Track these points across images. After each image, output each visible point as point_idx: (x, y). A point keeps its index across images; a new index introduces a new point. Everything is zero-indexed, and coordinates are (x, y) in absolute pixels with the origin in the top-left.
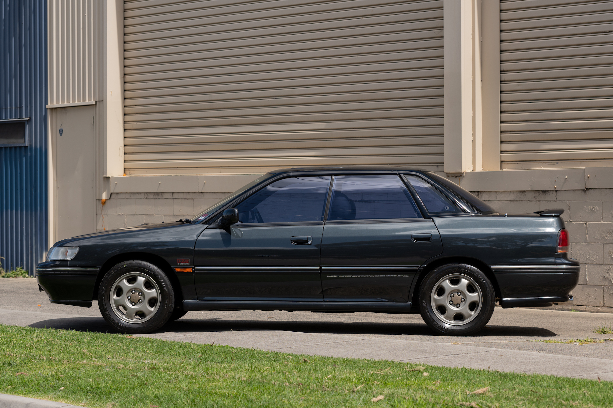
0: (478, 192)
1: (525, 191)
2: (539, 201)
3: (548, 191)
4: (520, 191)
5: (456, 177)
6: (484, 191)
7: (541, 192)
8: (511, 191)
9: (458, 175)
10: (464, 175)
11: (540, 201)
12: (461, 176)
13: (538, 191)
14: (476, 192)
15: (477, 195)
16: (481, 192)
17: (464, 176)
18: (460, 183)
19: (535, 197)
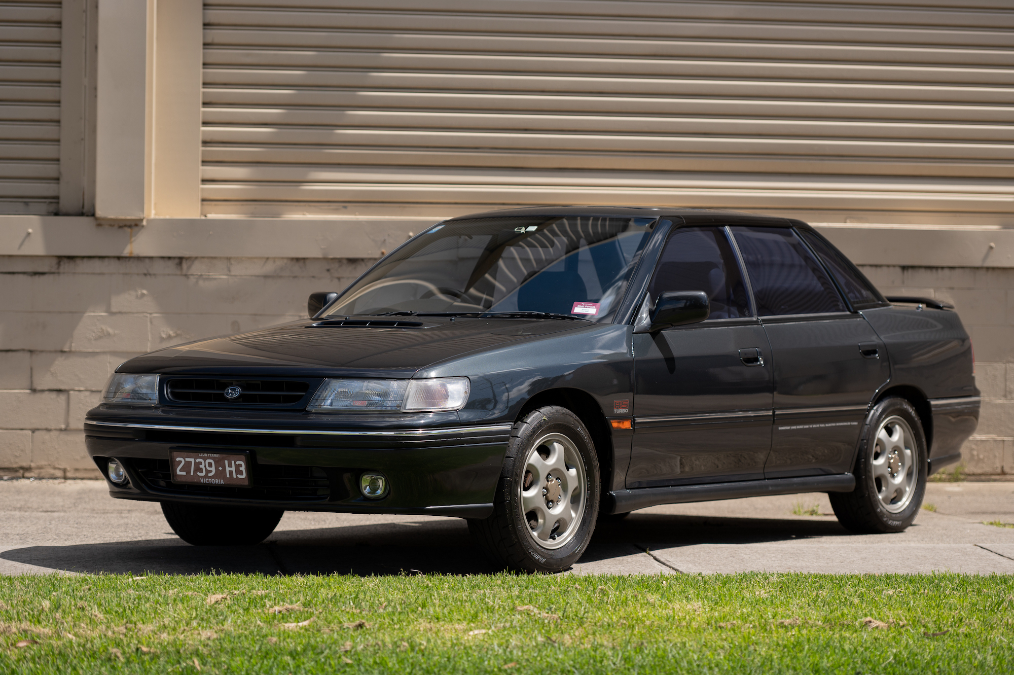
0: (181, 259)
1: (304, 259)
2: (339, 279)
3: (362, 260)
4: (292, 259)
5: (120, 227)
6: (196, 258)
7: (345, 262)
8: (268, 258)
9: (128, 223)
10: (144, 223)
11: (343, 278)
12: (136, 225)
13: (340, 260)
14: (174, 258)
15: (177, 264)
16: (187, 259)
17: (143, 226)
18: (133, 239)
19: (328, 270)
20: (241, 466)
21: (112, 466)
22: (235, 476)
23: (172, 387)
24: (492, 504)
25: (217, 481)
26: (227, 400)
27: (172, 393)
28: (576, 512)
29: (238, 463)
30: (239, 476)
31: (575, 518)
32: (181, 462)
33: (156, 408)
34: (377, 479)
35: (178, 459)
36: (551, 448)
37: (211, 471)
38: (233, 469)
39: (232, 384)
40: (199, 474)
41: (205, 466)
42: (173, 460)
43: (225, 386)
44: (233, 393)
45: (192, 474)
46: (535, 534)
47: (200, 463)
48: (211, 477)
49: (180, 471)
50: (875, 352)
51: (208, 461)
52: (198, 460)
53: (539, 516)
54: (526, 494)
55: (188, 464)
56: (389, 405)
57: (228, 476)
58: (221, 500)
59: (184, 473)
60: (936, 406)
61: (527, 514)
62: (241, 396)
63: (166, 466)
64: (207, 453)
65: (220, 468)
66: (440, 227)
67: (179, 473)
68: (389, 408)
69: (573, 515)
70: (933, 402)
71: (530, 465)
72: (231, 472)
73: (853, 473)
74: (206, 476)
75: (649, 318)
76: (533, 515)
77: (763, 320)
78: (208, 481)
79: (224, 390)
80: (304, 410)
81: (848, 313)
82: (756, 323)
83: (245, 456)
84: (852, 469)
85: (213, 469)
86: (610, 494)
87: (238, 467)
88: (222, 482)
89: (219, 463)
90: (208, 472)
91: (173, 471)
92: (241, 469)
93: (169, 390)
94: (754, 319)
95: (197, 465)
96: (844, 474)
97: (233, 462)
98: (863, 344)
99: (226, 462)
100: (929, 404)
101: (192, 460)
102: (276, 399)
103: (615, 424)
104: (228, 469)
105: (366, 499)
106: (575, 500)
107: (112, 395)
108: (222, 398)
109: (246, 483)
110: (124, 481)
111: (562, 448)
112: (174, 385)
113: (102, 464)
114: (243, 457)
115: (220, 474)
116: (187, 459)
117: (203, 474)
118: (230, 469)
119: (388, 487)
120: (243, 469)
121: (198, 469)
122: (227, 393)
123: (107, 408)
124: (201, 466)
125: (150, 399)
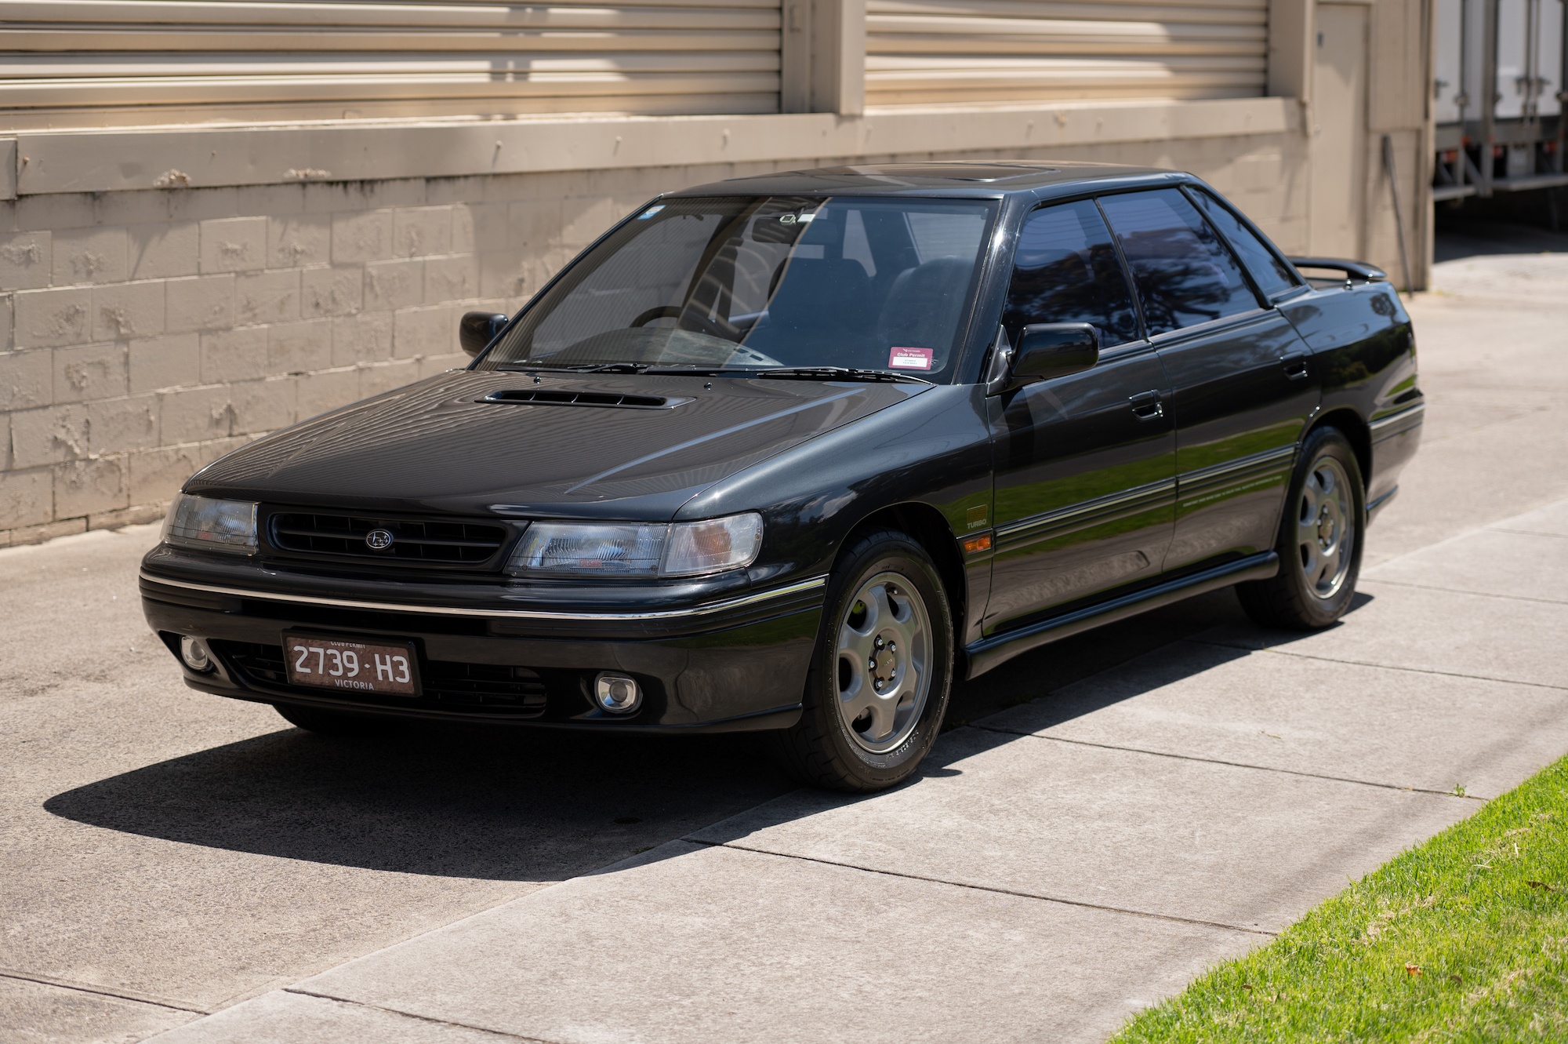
44: (379, 541)
122: (370, 541)
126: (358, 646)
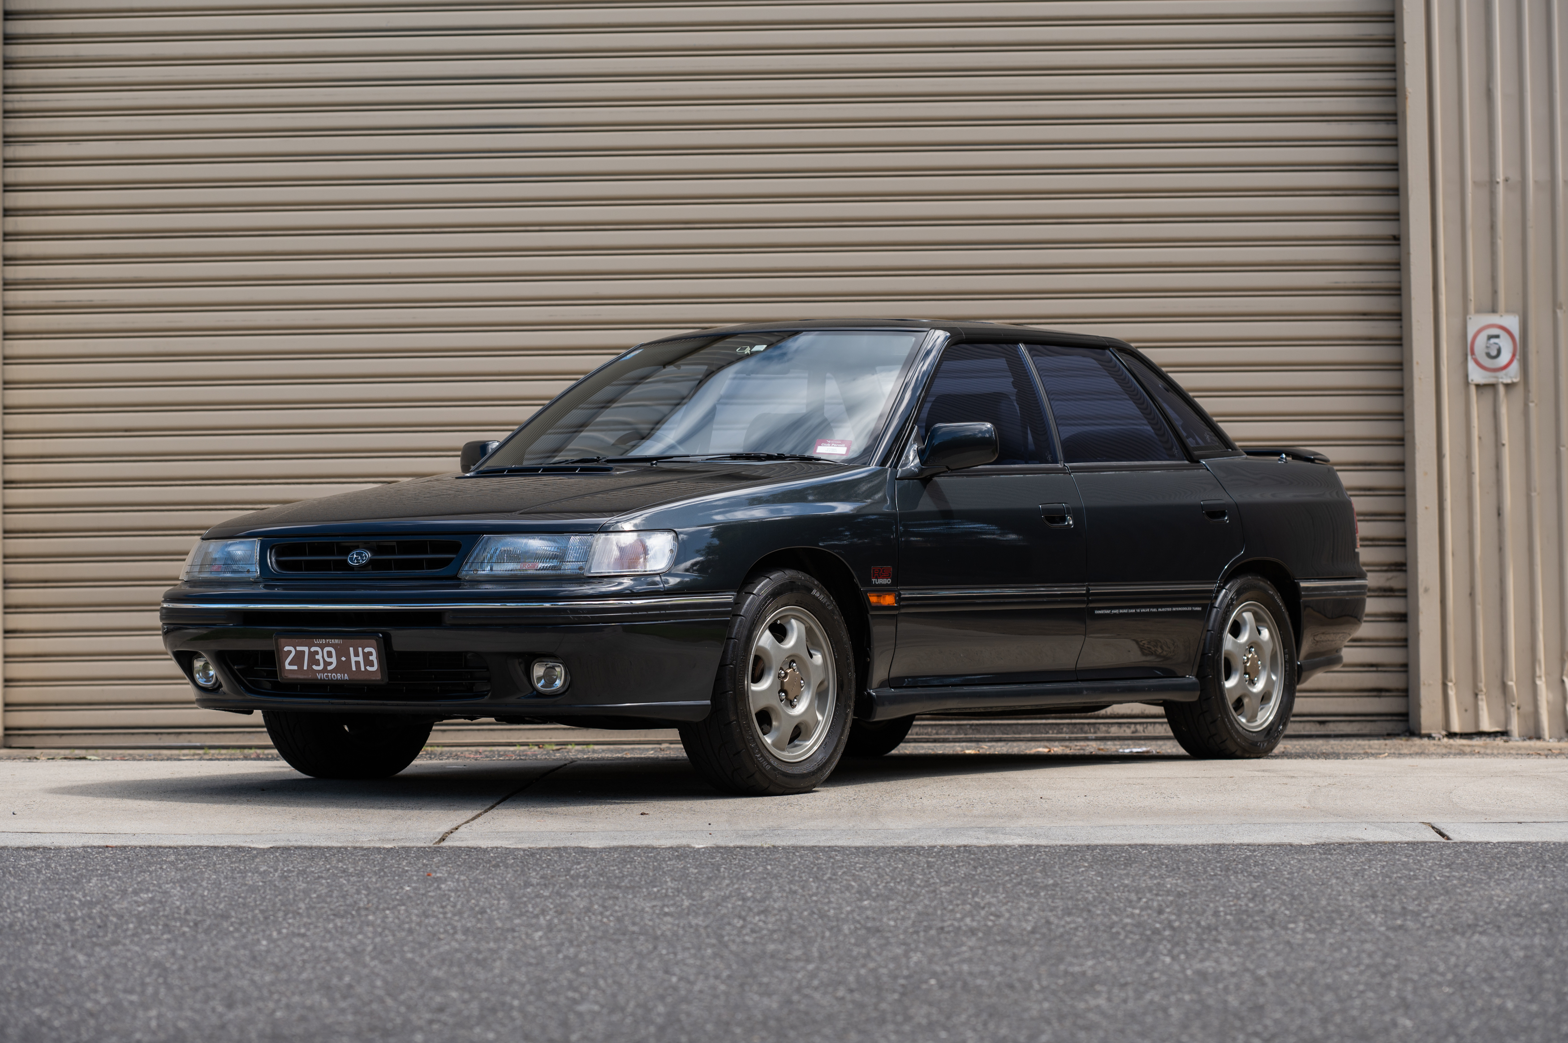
20: (370, 654)
21: (198, 664)
22: (363, 669)
23: (278, 554)
24: (708, 702)
25: (339, 676)
26: (352, 568)
27: (277, 562)
28: (823, 715)
29: (367, 650)
30: (368, 668)
31: (823, 721)
32: (290, 652)
33: (255, 582)
34: (553, 668)
35: (286, 649)
36: (788, 627)
37: (331, 663)
38: (361, 659)
39: (357, 547)
40: (315, 667)
41: (323, 657)
42: (279, 649)
43: (347, 551)
44: (359, 558)
45: (305, 668)
46: (768, 740)
47: (317, 653)
48: (331, 671)
49: (290, 664)
50: (1224, 514)
51: (326, 649)
52: (313, 649)
53: (773, 717)
54: (755, 687)
55: (300, 655)
56: (569, 567)
57: (354, 669)
58: (345, 704)
59: (295, 668)
60: (1307, 589)
61: (756, 714)
62: (371, 562)
63: (272, 659)
64: (325, 639)
65: (343, 659)
66: (637, 352)
67: (288, 667)
68: (568, 572)
69: (820, 717)
70: (1303, 584)
71: (760, 649)
72: (357, 663)
73: (1197, 677)
74: (325, 670)
75: (917, 460)
76: (765, 718)
77: (1072, 468)
78: (327, 676)
79: (347, 554)
80: (455, 578)
81: (1187, 462)
82: (1062, 471)
83: (376, 640)
84: (1195, 670)
85: (334, 660)
86: (869, 694)
87: (367, 655)
88: (346, 677)
89: (342, 652)
90: (327, 664)
91: (280, 666)
92: (371, 658)
93: (273, 559)
94: (1060, 466)
95: (312, 655)
96: (1184, 677)
97: (360, 649)
98: (1206, 502)
99: (351, 649)
100: (1297, 585)
101: (306, 649)
102: (417, 564)
103: (873, 599)
104: (353, 659)
105: (540, 695)
106: (821, 695)
107: (197, 569)
108: (344, 566)
109: (379, 677)
110: (214, 684)
111: (803, 627)
112: (281, 551)
113: (185, 660)
114: (374, 642)
115: (343, 666)
116: (298, 648)
117: (321, 667)
118: (357, 659)
119: (569, 678)
120: (374, 658)
121: (313, 661)
122: (351, 559)
123: (190, 587)
124: (317, 657)
125: (248, 571)
126: (337, 641)
